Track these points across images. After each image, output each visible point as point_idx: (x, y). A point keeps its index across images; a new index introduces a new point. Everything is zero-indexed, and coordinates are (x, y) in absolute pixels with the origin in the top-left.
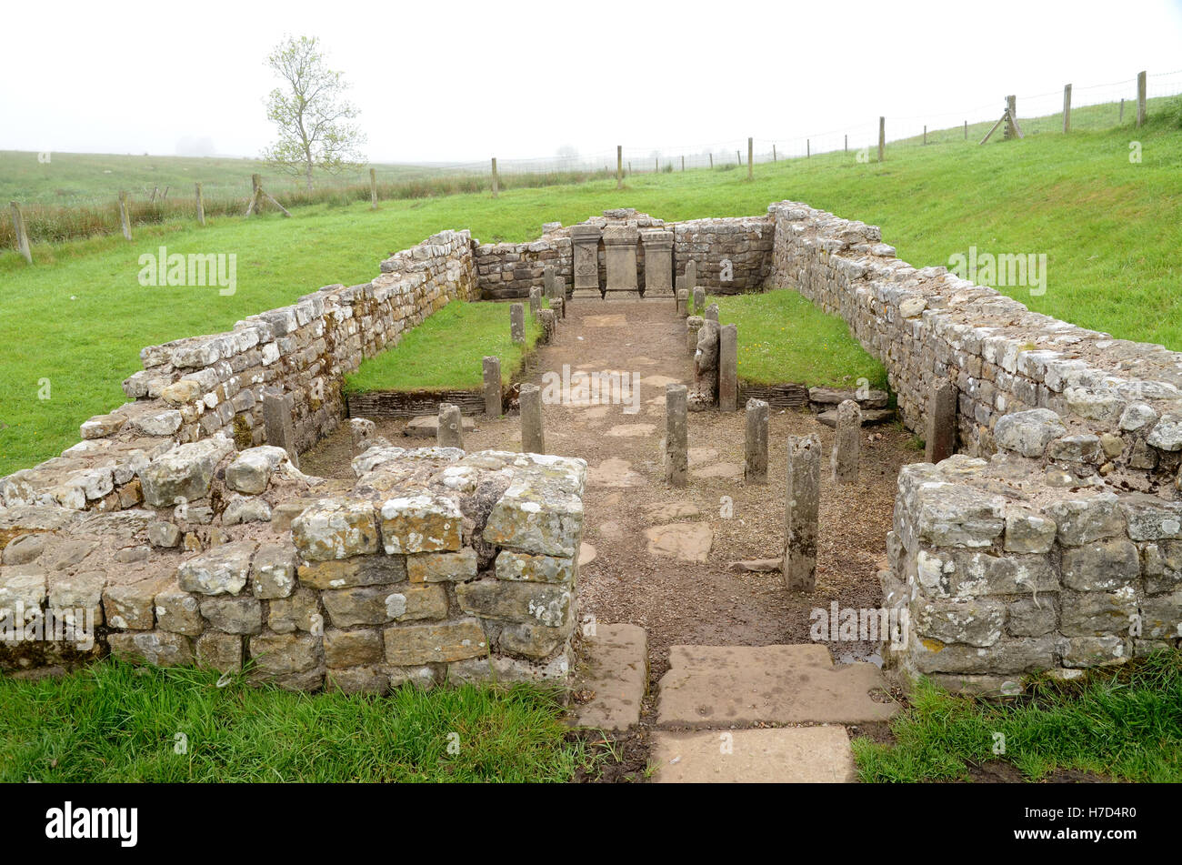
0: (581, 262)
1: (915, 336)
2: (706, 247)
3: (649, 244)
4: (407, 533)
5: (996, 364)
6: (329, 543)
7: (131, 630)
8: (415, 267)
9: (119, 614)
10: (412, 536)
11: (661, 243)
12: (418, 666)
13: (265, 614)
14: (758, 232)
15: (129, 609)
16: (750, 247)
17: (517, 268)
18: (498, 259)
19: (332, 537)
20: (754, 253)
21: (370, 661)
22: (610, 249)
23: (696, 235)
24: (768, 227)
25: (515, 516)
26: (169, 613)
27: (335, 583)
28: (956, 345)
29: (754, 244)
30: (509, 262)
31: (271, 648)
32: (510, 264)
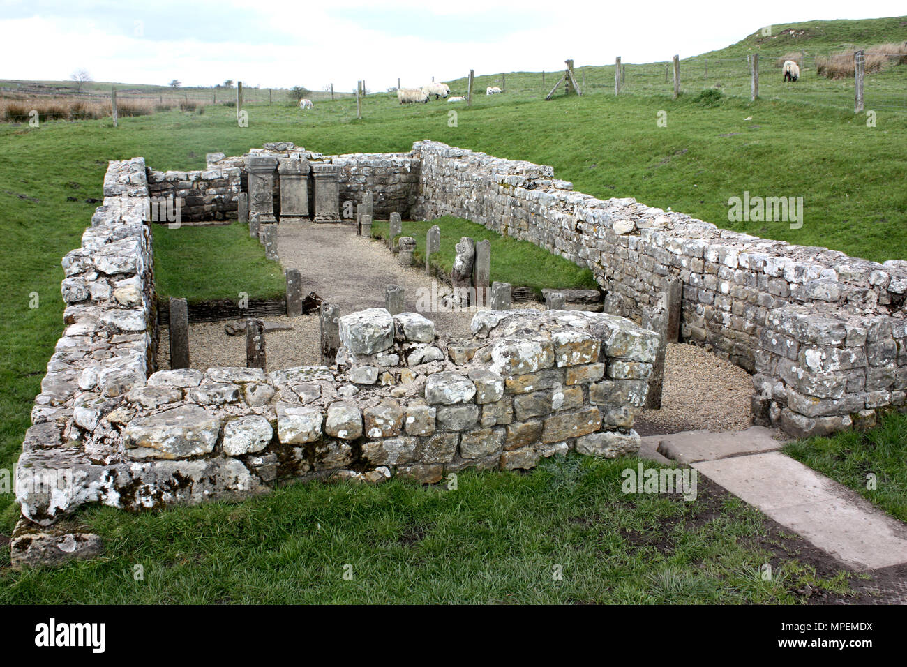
0: (257, 190)
1: (632, 247)
2: (363, 179)
3: (320, 175)
4: (572, 353)
5: (717, 263)
6: (530, 361)
7: (384, 438)
9: (377, 426)
10: (574, 354)
11: (330, 174)
12: (559, 442)
13: (481, 415)
14: (407, 166)
15: (386, 422)
16: (400, 179)
17: (189, 195)
18: (171, 186)
19: (532, 358)
20: (403, 185)
21: (531, 443)
22: (284, 179)
23: (354, 168)
24: (415, 163)
25: (628, 339)
26: (416, 421)
27: (527, 389)
28: (678, 251)
29: (403, 177)
30: (181, 189)
31: (477, 440)
32: (183, 191)
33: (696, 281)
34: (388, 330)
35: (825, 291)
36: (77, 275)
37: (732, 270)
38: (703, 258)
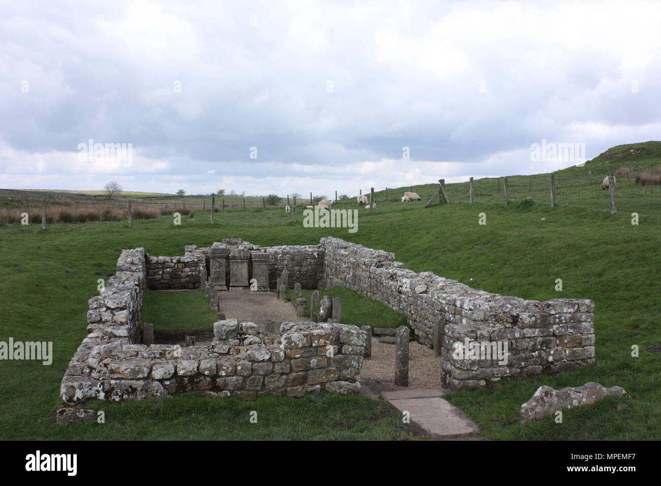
0: (215, 269)
1: (424, 301)
2: (286, 262)
3: (256, 259)
4: (319, 340)
5: (461, 307)
6: (298, 343)
7: (227, 376)
8: (137, 269)
9: (223, 370)
10: (321, 340)
11: (263, 259)
12: (317, 384)
13: (274, 367)
14: (315, 254)
15: (228, 368)
16: (311, 262)
17: (172, 272)
18: (161, 266)
19: (299, 341)
20: (313, 266)
21: (301, 384)
22: (233, 262)
23: (280, 255)
24: (321, 252)
25: (350, 334)
26: (242, 368)
27: (297, 356)
28: (444, 302)
29: (313, 261)
30: (167, 268)
31: (273, 380)
32: (168, 270)
33: (452, 319)
34: (234, 328)
35: (478, 315)
36: (96, 308)
37: (467, 311)
38: (455, 305)
